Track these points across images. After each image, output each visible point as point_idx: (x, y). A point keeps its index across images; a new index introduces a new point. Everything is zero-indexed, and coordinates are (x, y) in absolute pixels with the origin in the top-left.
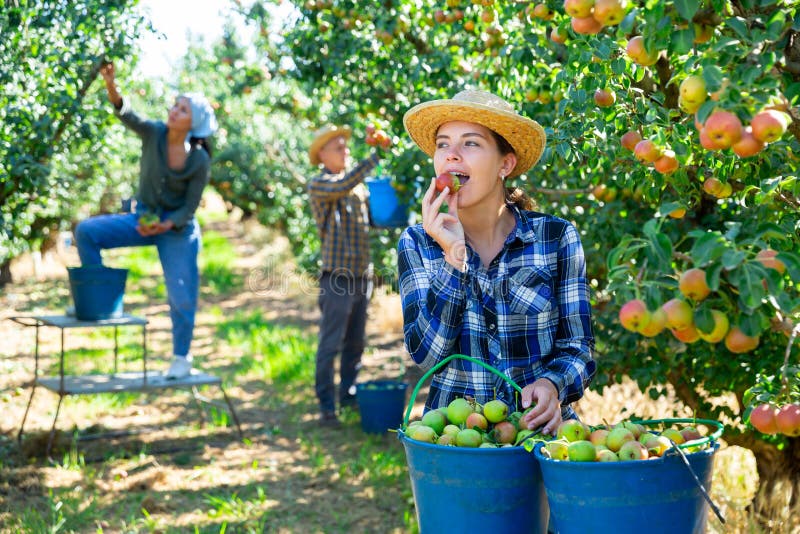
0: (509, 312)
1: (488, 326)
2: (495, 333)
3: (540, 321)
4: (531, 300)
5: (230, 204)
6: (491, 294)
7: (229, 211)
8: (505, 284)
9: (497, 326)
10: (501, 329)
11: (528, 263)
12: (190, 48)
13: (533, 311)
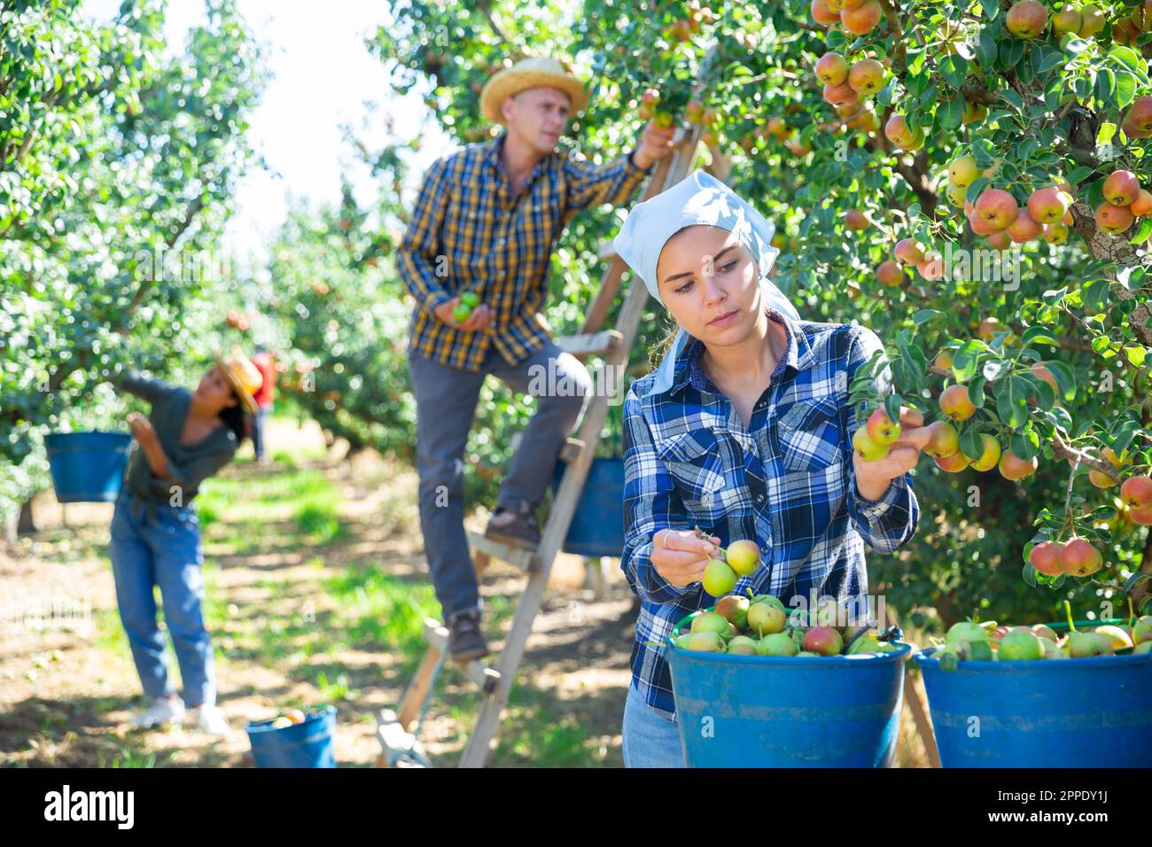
0: (782, 472)
1: (754, 497)
2: (764, 507)
3: (829, 479)
4: (812, 449)
5: (330, 435)
6: (755, 452)
7: (329, 446)
8: (774, 431)
9: (767, 497)
10: (773, 501)
11: (804, 396)
12: (290, 214)
13: (817, 465)
